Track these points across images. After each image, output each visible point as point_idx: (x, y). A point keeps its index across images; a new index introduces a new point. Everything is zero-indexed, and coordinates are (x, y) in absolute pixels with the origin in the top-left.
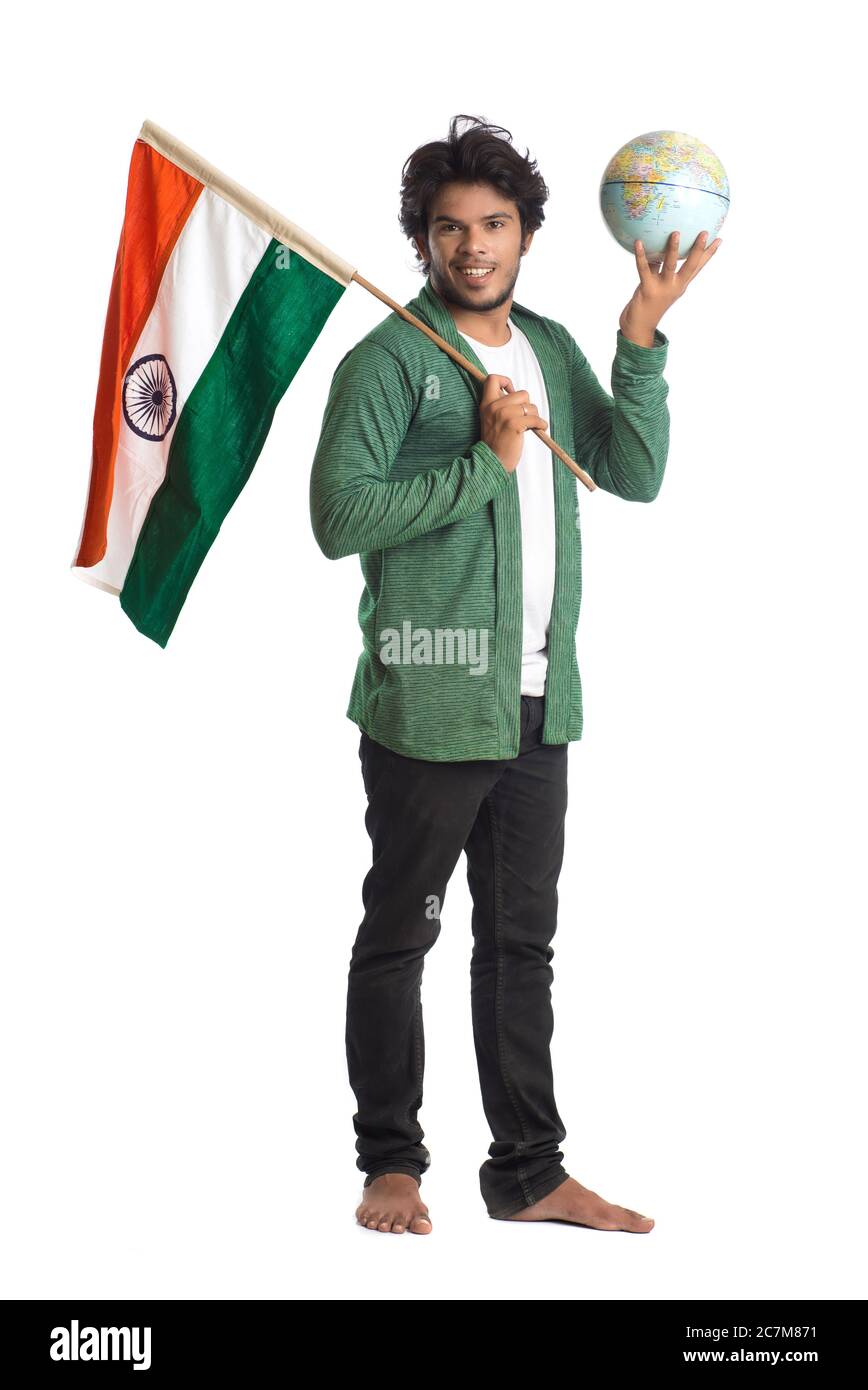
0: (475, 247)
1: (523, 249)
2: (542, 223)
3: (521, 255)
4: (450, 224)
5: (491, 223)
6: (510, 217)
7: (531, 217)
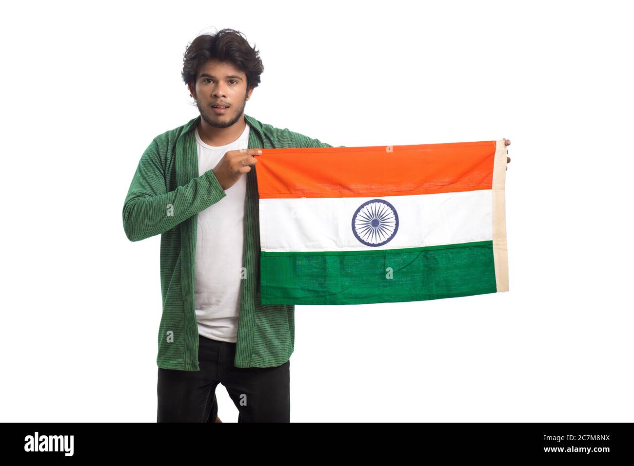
0: (221, 93)
4: (208, 78)
5: (231, 81)
6: (241, 79)
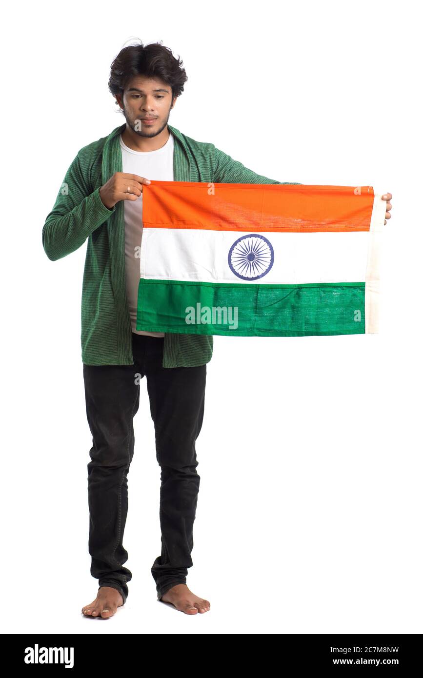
0: (149, 107)
1: (172, 105)
2: (182, 92)
3: (171, 108)
7: (177, 90)
